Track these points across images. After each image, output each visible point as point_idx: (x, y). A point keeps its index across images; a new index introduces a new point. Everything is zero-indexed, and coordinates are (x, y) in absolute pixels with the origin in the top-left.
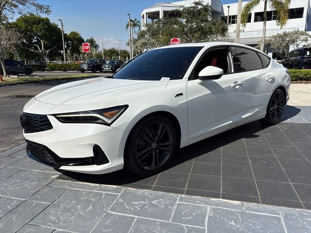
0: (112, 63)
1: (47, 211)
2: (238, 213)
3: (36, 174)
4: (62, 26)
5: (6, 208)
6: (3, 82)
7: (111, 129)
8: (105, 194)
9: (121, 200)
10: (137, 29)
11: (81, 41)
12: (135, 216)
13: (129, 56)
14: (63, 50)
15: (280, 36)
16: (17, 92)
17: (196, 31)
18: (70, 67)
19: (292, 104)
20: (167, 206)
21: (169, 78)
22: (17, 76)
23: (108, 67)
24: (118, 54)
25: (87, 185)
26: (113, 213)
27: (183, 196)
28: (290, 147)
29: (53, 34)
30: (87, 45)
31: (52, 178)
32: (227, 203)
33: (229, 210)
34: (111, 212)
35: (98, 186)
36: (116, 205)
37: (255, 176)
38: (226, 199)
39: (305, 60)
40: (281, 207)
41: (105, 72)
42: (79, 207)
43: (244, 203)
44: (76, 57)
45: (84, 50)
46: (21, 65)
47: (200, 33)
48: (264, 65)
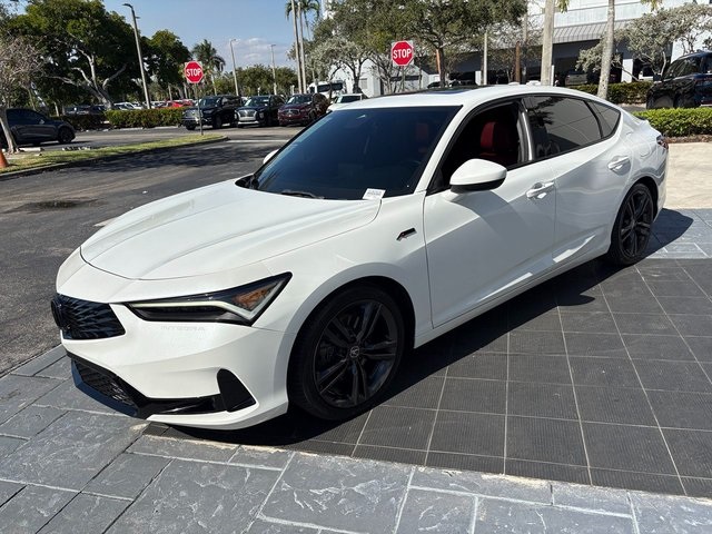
0: (256, 104)
1: (126, 519)
2: (541, 511)
3: (97, 423)
4: (135, 18)
5: (37, 515)
6: (8, 169)
7: (254, 333)
8: (251, 470)
9: (286, 487)
10: (311, 14)
11: (181, 53)
12: (316, 527)
13: (296, 83)
14: (141, 77)
15: (650, 21)
16: (43, 193)
17: (451, 18)
18: (160, 117)
19: (672, 204)
20: (385, 498)
21: (383, 192)
22: (38, 149)
23: (250, 115)
24: (270, 80)
25: (212, 449)
26: (269, 520)
27: (422, 469)
28: (663, 327)
29: (115, 41)
30: (196, 66)
31: (132, 432)
32: (516, 485)
33: (521, 504)
34: (264, 518)
35: (234, 451)
36: (276, 498)
37: (581, 410)
38: (515, 475)
39: (707, 83)
40: (635, 493)
41: (242, 127)
42: (195, 507)
43: (555, 483)
44: (173, 90)
45: (191, 78)
46: (47, 121)
47: (460, 22)
48: (605, 132)
